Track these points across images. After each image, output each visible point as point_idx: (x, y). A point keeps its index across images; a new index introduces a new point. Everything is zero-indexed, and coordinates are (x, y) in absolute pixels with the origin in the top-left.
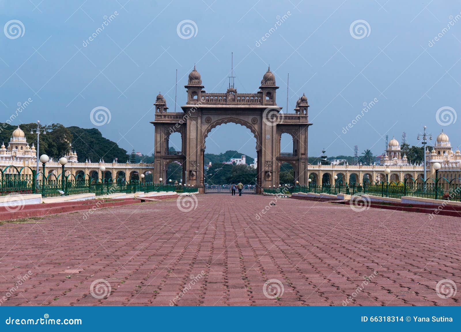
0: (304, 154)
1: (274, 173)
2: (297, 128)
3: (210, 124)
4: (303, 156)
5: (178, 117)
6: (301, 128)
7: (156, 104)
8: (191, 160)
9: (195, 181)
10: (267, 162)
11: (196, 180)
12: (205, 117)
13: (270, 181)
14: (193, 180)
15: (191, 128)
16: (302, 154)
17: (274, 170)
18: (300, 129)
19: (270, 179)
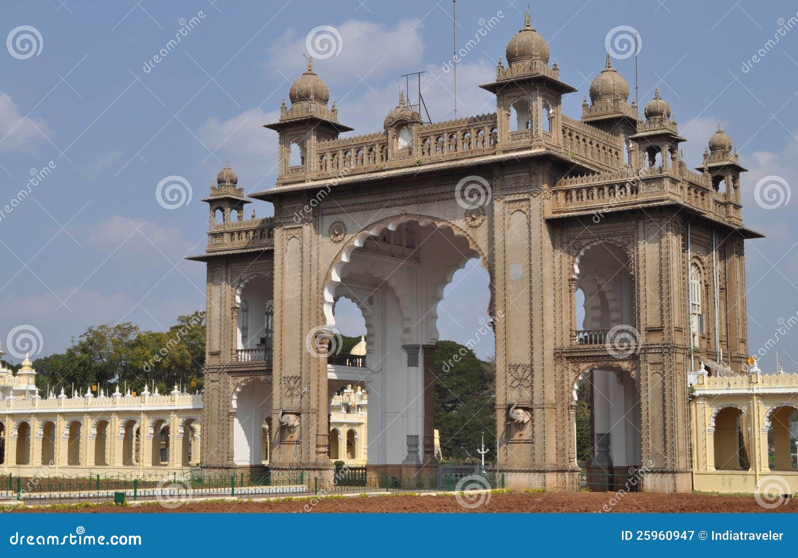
0: (659, 330)
1: (537, 412)
2: (628, 228)
3: (342, 244)
4: (655, 339)
5: (266, 232)
6: (641, 224)
7: (212, 198)
8: (288, 373)
9: (294, 447)
10: (516, 367)
11: (298, 442)
12: (327, 221)
13: (527, 442)
14: (290, 443)
15: (287, 267)
16: (651, 331)
17: (536, 402)
18: (641, 228)
19: (527, 433)
